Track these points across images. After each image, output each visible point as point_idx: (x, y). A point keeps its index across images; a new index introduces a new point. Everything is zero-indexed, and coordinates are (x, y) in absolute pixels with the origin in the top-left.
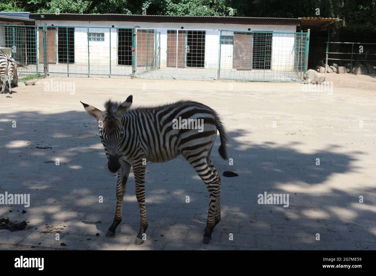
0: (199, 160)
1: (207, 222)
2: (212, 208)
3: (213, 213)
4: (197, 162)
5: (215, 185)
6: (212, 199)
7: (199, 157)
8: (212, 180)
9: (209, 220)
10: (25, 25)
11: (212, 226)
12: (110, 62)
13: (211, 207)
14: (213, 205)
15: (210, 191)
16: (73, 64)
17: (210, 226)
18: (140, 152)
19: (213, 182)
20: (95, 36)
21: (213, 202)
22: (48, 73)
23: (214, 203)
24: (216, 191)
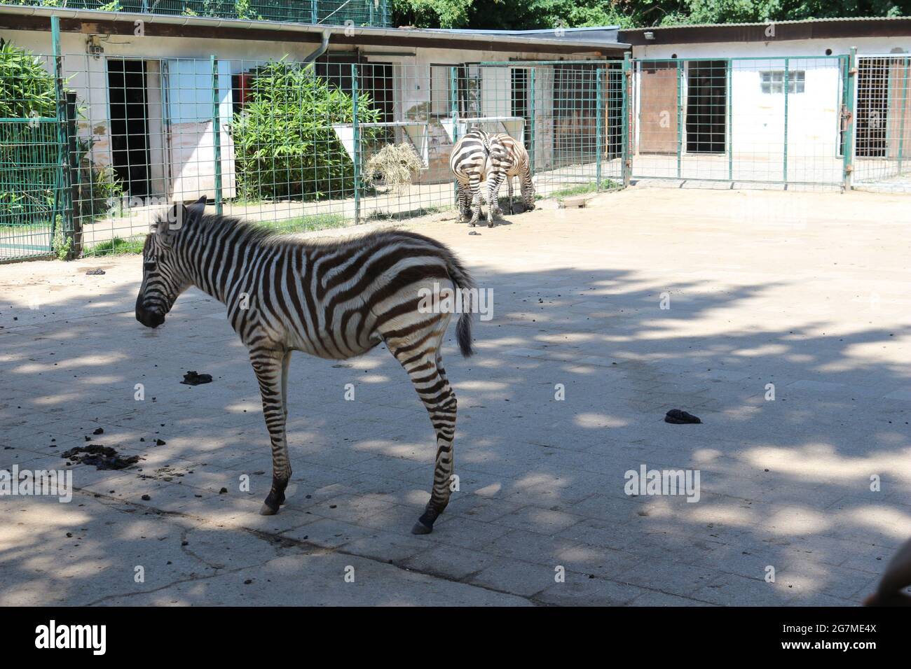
0: (420, 356)
1: (433, 493)
2: (442, 464)
3: (445, 474)
4: (415, 362)
5: (448, 414)
6: (441, 444)
7: (418, 351)
8: (441, 404)
9: (437, 490)
10: (609, 58)
11: (440, 504)
12: (786, 149)
13: (439, 463)
14: (446, 457)
15: (437, 426)
16: (723, 154)
17: (437, 504)
18: (255, 330)
19: (445, 408)
20: (780, 80)
21: (444, 451)
22: (631, 179)
23: (445, 453)
24: (449, 427)
